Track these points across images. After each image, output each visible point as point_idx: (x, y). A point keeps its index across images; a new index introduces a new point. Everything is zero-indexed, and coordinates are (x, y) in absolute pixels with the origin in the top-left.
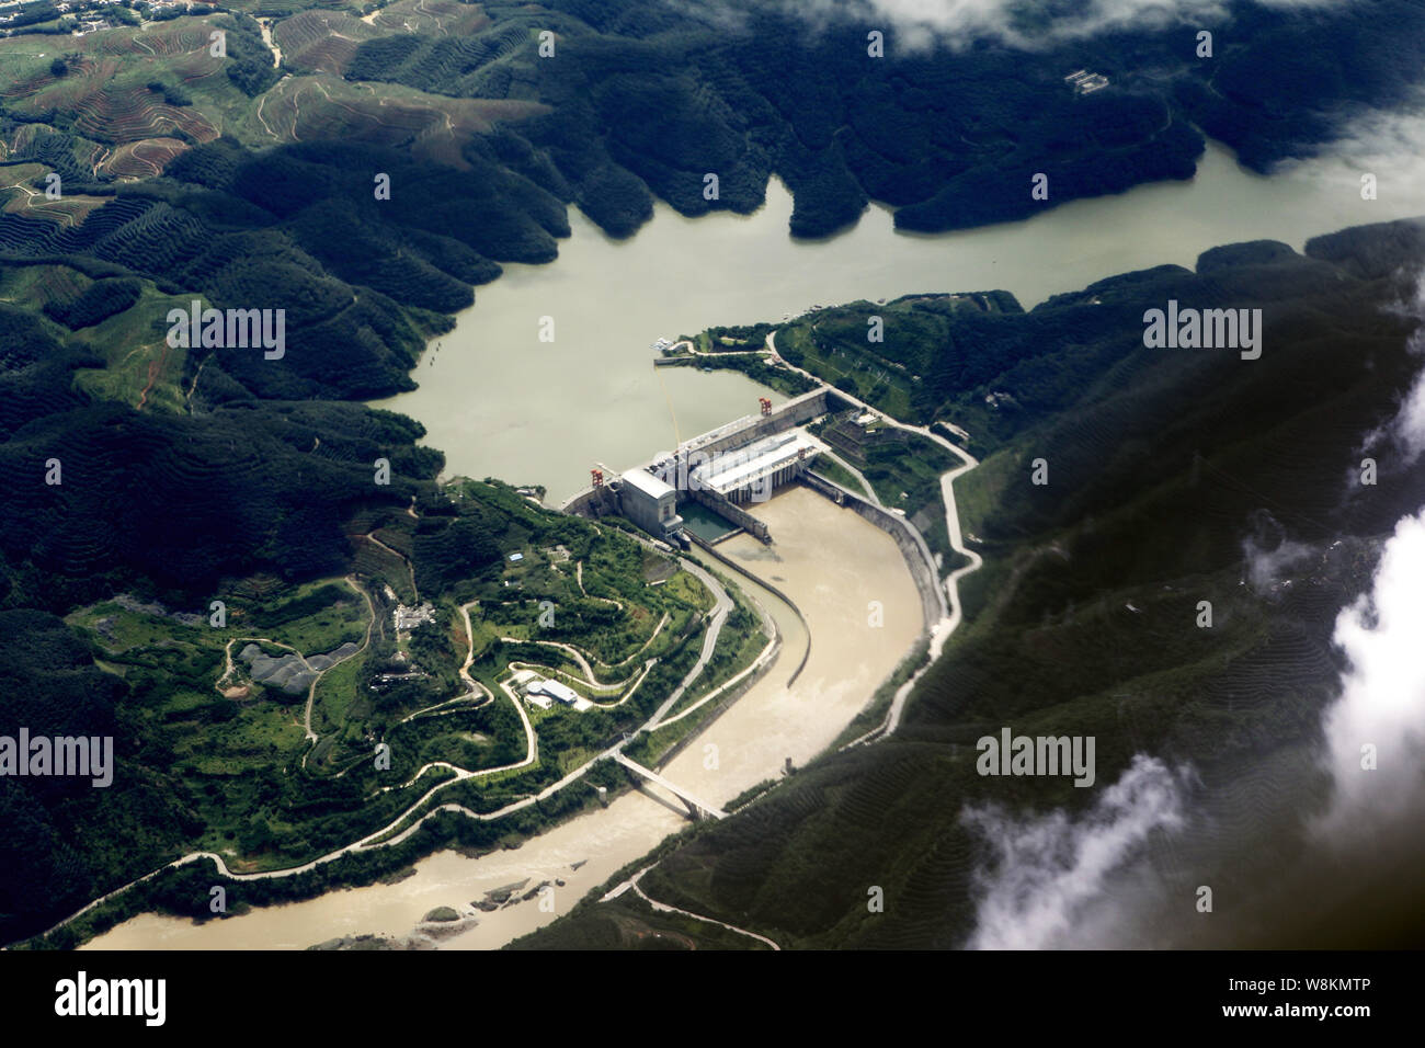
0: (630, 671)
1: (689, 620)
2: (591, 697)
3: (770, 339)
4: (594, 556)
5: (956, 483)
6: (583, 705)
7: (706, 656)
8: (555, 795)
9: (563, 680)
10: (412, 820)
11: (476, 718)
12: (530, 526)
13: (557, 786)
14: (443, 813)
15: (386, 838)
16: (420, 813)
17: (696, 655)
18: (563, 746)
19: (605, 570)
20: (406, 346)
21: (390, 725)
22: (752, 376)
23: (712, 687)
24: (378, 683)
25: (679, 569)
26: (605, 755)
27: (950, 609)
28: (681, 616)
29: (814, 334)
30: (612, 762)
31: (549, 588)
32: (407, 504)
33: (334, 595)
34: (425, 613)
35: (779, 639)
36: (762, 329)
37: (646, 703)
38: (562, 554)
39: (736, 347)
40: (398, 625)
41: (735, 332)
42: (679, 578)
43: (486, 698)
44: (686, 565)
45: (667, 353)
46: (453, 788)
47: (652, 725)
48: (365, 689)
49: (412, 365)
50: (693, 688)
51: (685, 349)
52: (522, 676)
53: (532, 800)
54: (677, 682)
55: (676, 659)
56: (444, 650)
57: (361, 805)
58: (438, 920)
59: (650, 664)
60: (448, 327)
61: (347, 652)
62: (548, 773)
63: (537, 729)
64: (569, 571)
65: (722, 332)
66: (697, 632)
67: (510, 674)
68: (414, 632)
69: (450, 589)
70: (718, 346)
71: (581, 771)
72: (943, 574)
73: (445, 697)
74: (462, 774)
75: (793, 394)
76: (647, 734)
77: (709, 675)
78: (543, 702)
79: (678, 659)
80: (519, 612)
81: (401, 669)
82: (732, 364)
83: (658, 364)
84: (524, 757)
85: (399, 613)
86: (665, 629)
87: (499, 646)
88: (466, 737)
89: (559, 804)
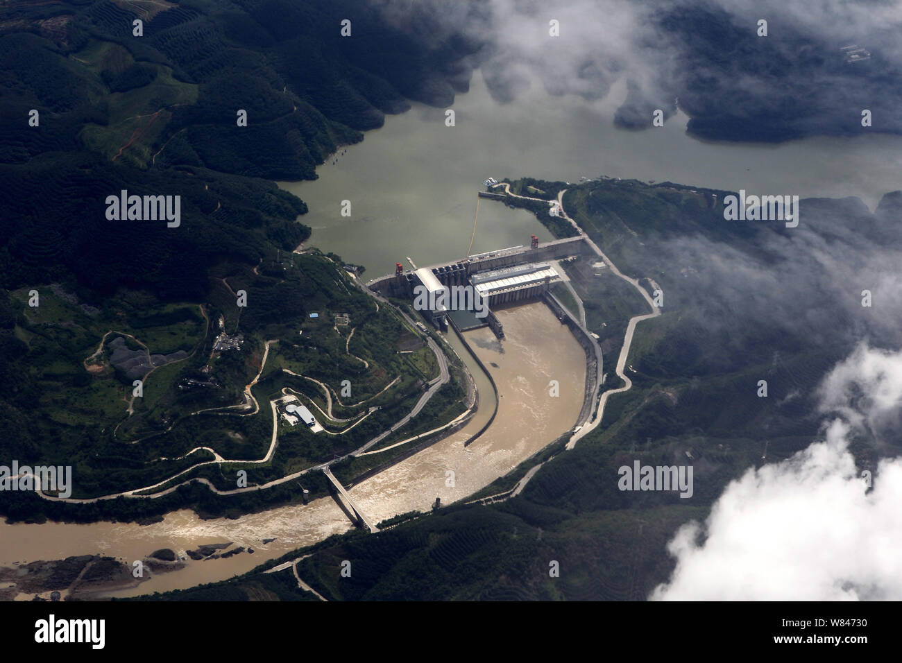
0: (356, 412)
1: (412, 384)
2: (323, 425)
3: (561, 195)
4: (368, 325)
5: (639, 325)
6: (317, 428)
7: (415, 412)
8: (273, 487)
9: (311, 408)
10: (172, 484)
11: (240, 422)
12: (330, 296)
13: (277, 482)
14: (196, 483)
15: (150, 492)
16: (180, 480)
17: (409, 410)
18: (293, 455)
19: (370, 337)
20: (321, 149)
21: (182, 415)
22: (539, 218)
23: (412, 435)
24: (185, 384)
25: (425, 346)
26: (319, 467)
27: (595, 416)
28: (409, 379)
29: (588, 197)
30: (321, 472)
31: (328, 341)
32: (254, 264)
33: (188, 315)
34: (237, 343)
35: (475, 409)
36: (560, 186)
37: (359, 438)
38: (345, 320)
39: (536, 195)
40: (216, 346)
41: (540, 184)
42: (422, 352)
43: (253, 409)
44: (431, 344)
45: (490, 189)
46: (208, 467)
47: (358, 454)
48: (176, 385)
49: (320, 162)
50: (398, 432)
51: (502, 189)
52: (288, 398)
53: (258, 487)
54: (387, 427)
55: (394, 409)
56: (239, 370)
57: (141, 466)
58: (160, 558)
59: (372, 410)
60: (358, 139)
61: (178, 357)
62: (274, 471)
63: (279, 438)
64: (345, 332)
65: (531, 182)
66: (416, 394)
67: (281, 395)
68: (223, 354)
69: (263, 328)
70: (524, 191)
71: (297, 475)
72: (603, 389)
73: (226, 403)
74: (219, 459)
75: (559, 236)
76: (353, 458)
77: (413, 427)
78: (292, 420)
79: (393, 411)
80: (303, 354)
81: (203, 377)
82: (529, 206)
83: (481, 196)
84: (263, 457)
85: (219, 339)
86: (394, 386)
87: (280, 374)
88: (230, 434)
89: (274, 495)
